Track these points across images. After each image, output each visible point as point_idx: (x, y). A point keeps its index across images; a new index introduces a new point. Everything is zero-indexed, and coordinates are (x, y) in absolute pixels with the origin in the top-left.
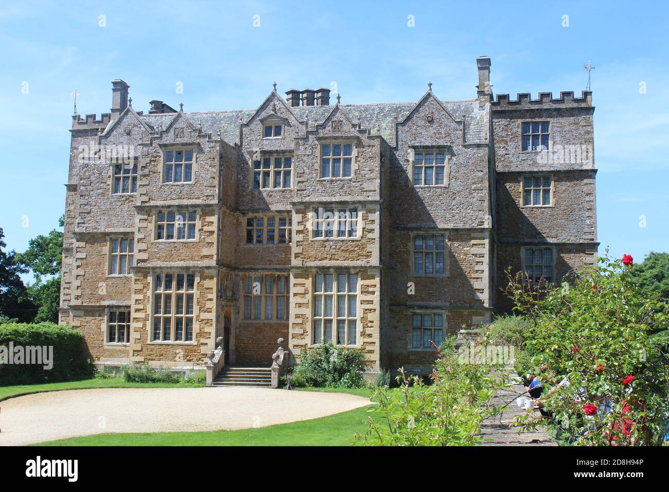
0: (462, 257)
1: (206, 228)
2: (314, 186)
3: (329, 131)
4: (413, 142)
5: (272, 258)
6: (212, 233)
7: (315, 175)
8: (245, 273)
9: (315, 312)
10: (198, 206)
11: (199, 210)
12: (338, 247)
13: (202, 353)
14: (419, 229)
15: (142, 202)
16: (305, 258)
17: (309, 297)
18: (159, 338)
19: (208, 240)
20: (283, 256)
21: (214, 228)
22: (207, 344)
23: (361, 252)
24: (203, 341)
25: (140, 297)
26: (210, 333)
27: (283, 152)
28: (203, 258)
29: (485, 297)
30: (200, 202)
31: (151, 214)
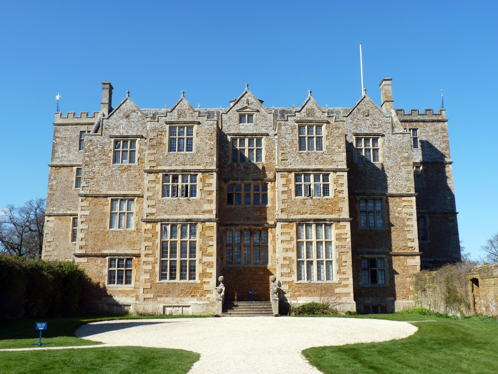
0: (396, 215)
1: (205, 189)
2: (295, 157)
3: (305, 116)
4: (355, 130)
5: (250, 216)
6: (210, 192)
7: (294, 149)
8: (227, 227)
9: (299, 255)
10: (199, 171)
11: (200, 175)
12: (316, 204)
13: (204, 289)
14: (364, 194)
15: (150, 167)
16: (289, 213)
17: (294, 243)
18: (166, 278)
19: (208, 198)
20: (258, 214)
21: (214, 188)
22: (209, 282)
23: (334, 208)
24: (205, 280)
25: (150, 244)
26: (211, 273)
27: (256, 135)
28: (204, 212)
29: (416, 244)
30: (201, 168)
31: (159, 176)
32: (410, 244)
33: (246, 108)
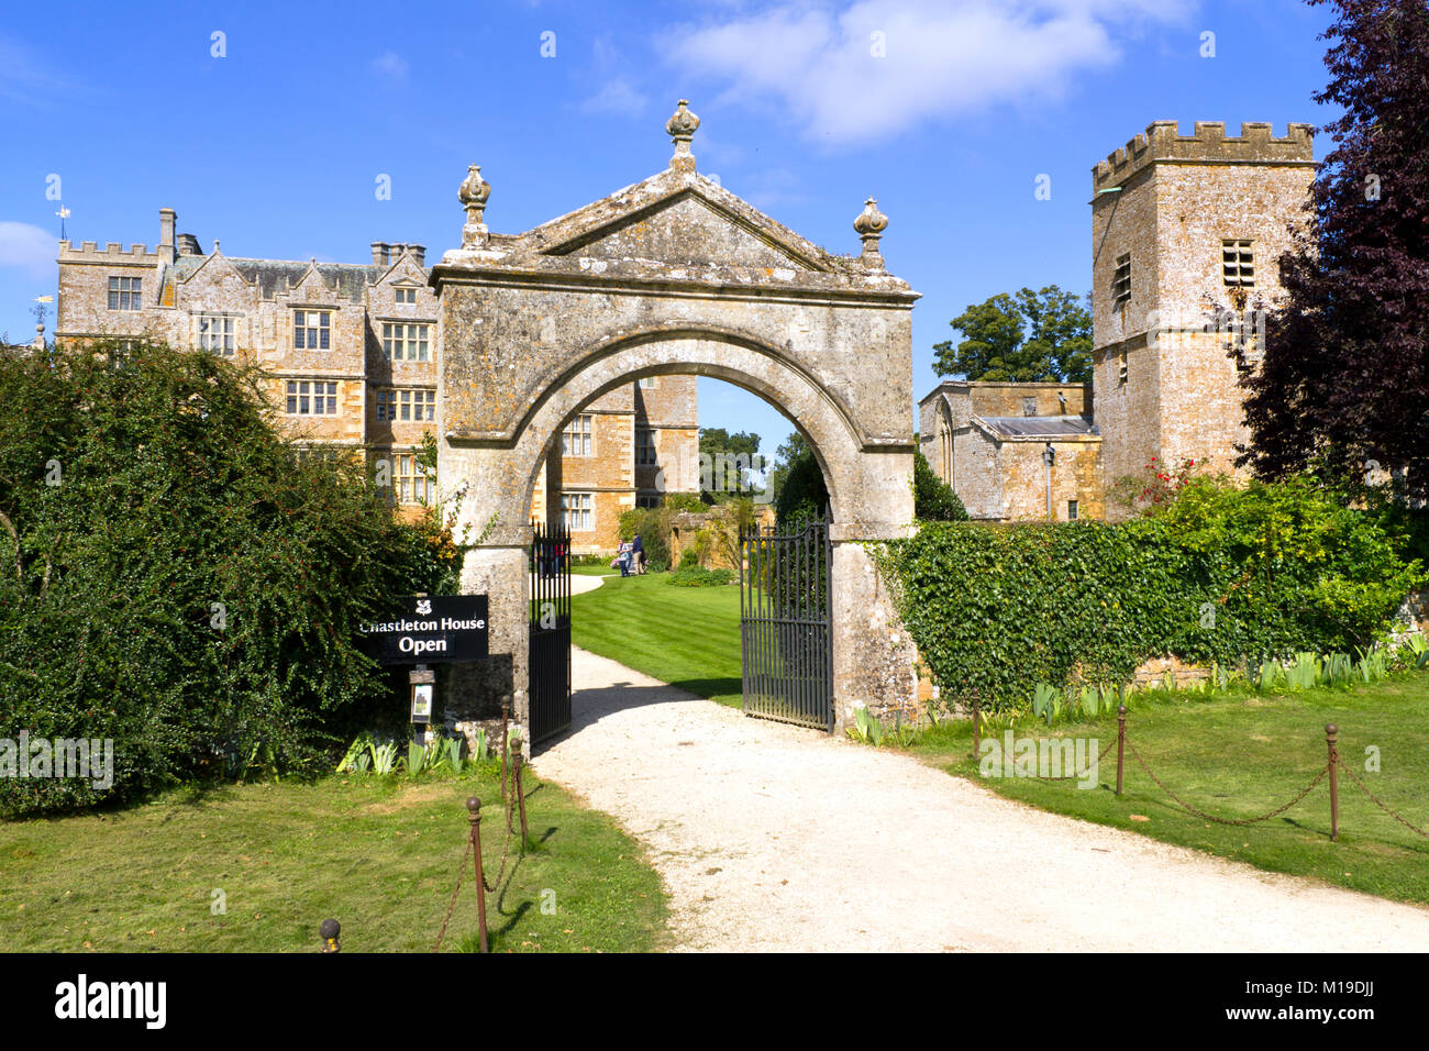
1: (350, 403)
5: (409, 437)
6: (357, 408)
10: (341, 378)
11: (341, 384)
15: (266, 369)
19: (354, 416)
20: (422, 435)
21: (362, 402)
27: (419, 321)
28: (348, 435)
29: (631, 478)
30: (343, 373)
31: (280, 384)
32: (624, 477)
33: (405, 280)
